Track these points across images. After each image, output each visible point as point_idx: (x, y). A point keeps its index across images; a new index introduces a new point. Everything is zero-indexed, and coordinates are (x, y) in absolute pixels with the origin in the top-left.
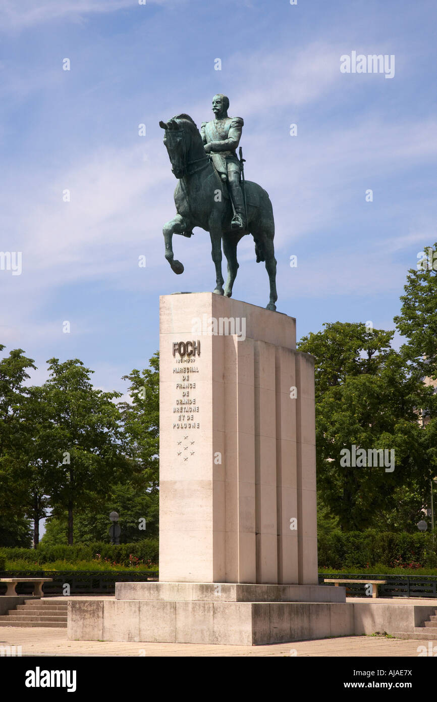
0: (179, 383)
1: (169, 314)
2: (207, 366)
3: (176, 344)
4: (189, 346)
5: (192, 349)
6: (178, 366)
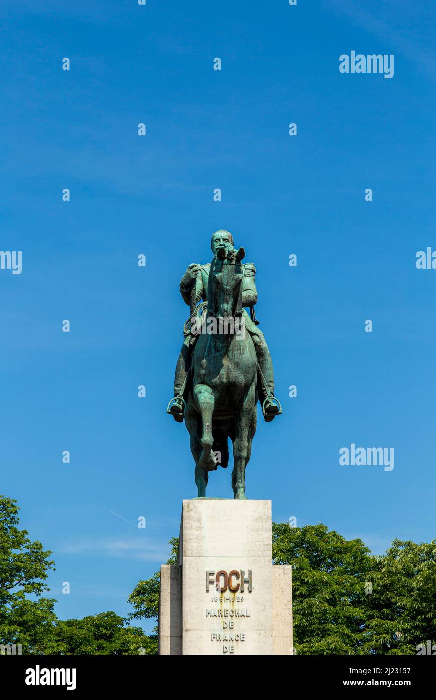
0: (216, 633)
1: (200, 528)
2: (264, 610)
3: (212, 574)
4: (234, 578)
5: (239, 582)
6: (215, 607)
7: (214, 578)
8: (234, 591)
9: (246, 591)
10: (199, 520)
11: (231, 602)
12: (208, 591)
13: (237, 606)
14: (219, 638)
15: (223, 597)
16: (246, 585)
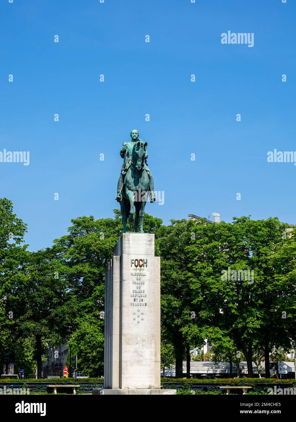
0: (134, 281)
1: (129, 243)
2: (151, 273)
3: (133, 260)
4: (141, 262)
5: (143, 263)
6: (134, 272)
7: (134, 262)
8: (141, 266)
9: (145, 266)
10: (129, 241)
11: (140, 270)
12: (131, 266)
13: (142, 272)
14: (135, 283)
15: (137, 268)
16: (145, 264)
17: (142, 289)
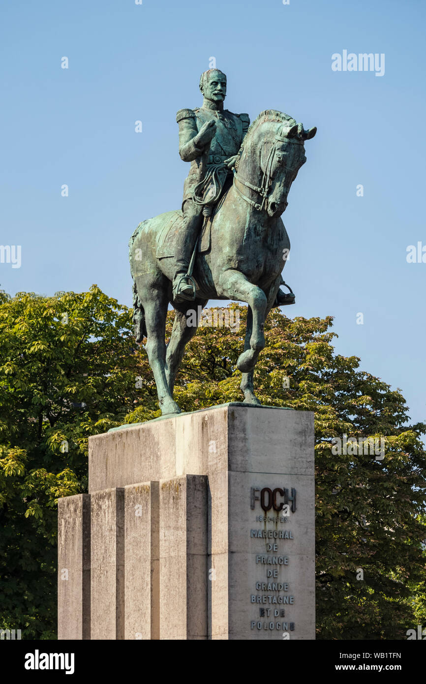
0: (261, 556)
1: (245, 439)
2: (306, 532)
3: (257, 490)
4: (278, 494)
5: (283, 500)
6: (260, 526)
7: (258, 494)
8: (278, 510)
9: (290, 511)
10: (244, 430)
11: (275, 523)
12: (252, 508)
13: (281, 527)
14: (264, 561)
15: (267, 516)
16: (290, 504)
17: (282, 579)
